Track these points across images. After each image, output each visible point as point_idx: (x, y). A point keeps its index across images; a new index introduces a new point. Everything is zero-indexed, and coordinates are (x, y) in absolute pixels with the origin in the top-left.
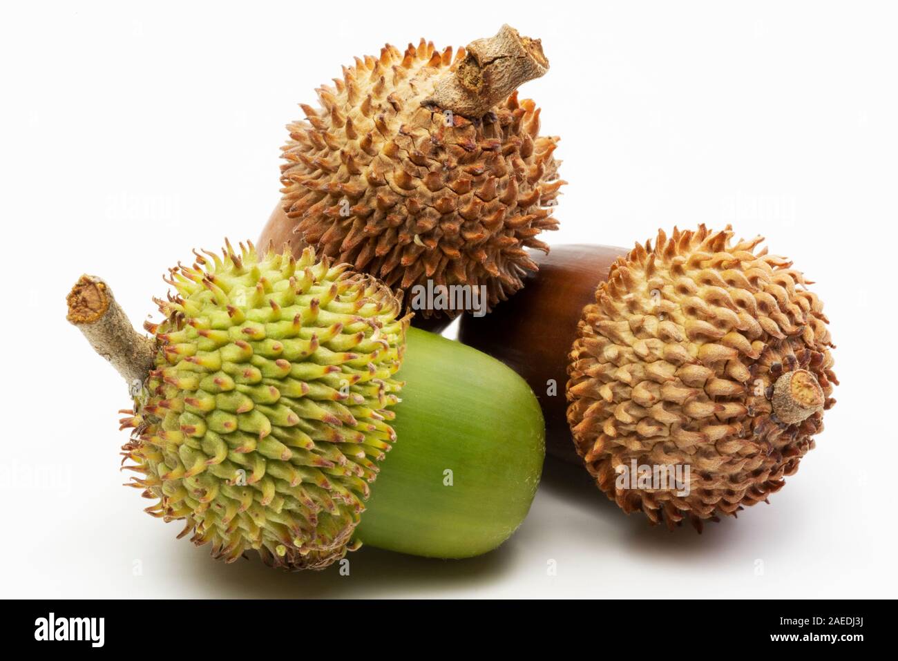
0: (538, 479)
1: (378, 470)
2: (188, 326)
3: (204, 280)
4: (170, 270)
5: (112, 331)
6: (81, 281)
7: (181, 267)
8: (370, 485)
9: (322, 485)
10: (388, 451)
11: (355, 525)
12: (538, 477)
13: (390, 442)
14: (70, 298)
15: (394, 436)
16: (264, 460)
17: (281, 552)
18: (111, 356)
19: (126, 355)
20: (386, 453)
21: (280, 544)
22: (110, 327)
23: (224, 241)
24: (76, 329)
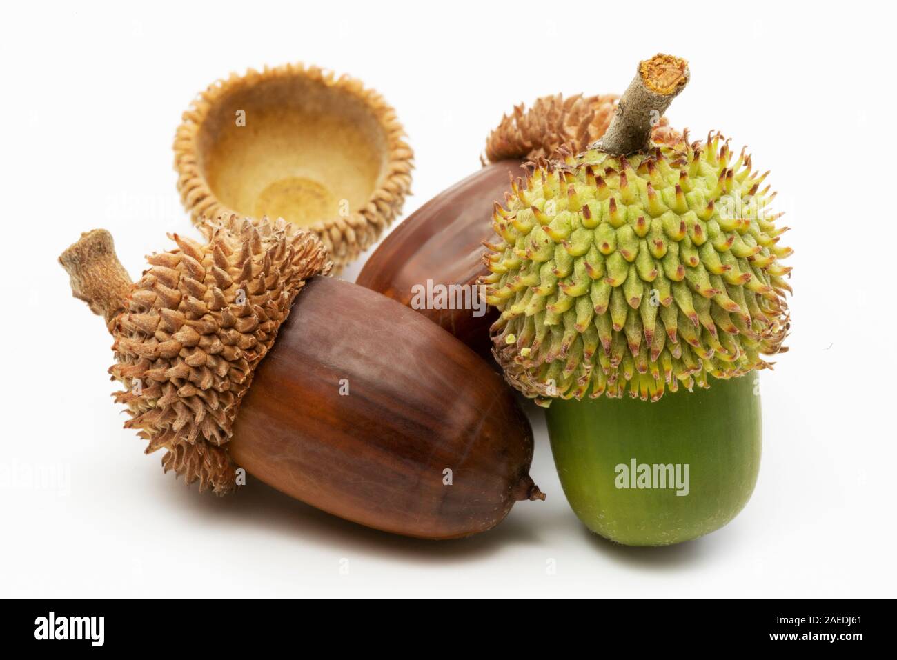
0: (669, 543)
1: (620, 397)
2: (678, 172)
3: (725, 169)
4: (719, 133)
5: (646, 106)
6: (679, 60)
7: (727, 143)
8: (604, 396)
9: (586, 353)
10: (641, 398)
11: (562, 397)
12: (672, 542)
13: (650, 397)
14: (660, 56)
15: (656, 399)
16: (588, 291)
17: (509, 339)
18: (622, 115)
19: (628, 127)
20: (638, 398)
21: (516, 337)
22: (649, 103)
23: (766, 171)
24: (634, 73)
